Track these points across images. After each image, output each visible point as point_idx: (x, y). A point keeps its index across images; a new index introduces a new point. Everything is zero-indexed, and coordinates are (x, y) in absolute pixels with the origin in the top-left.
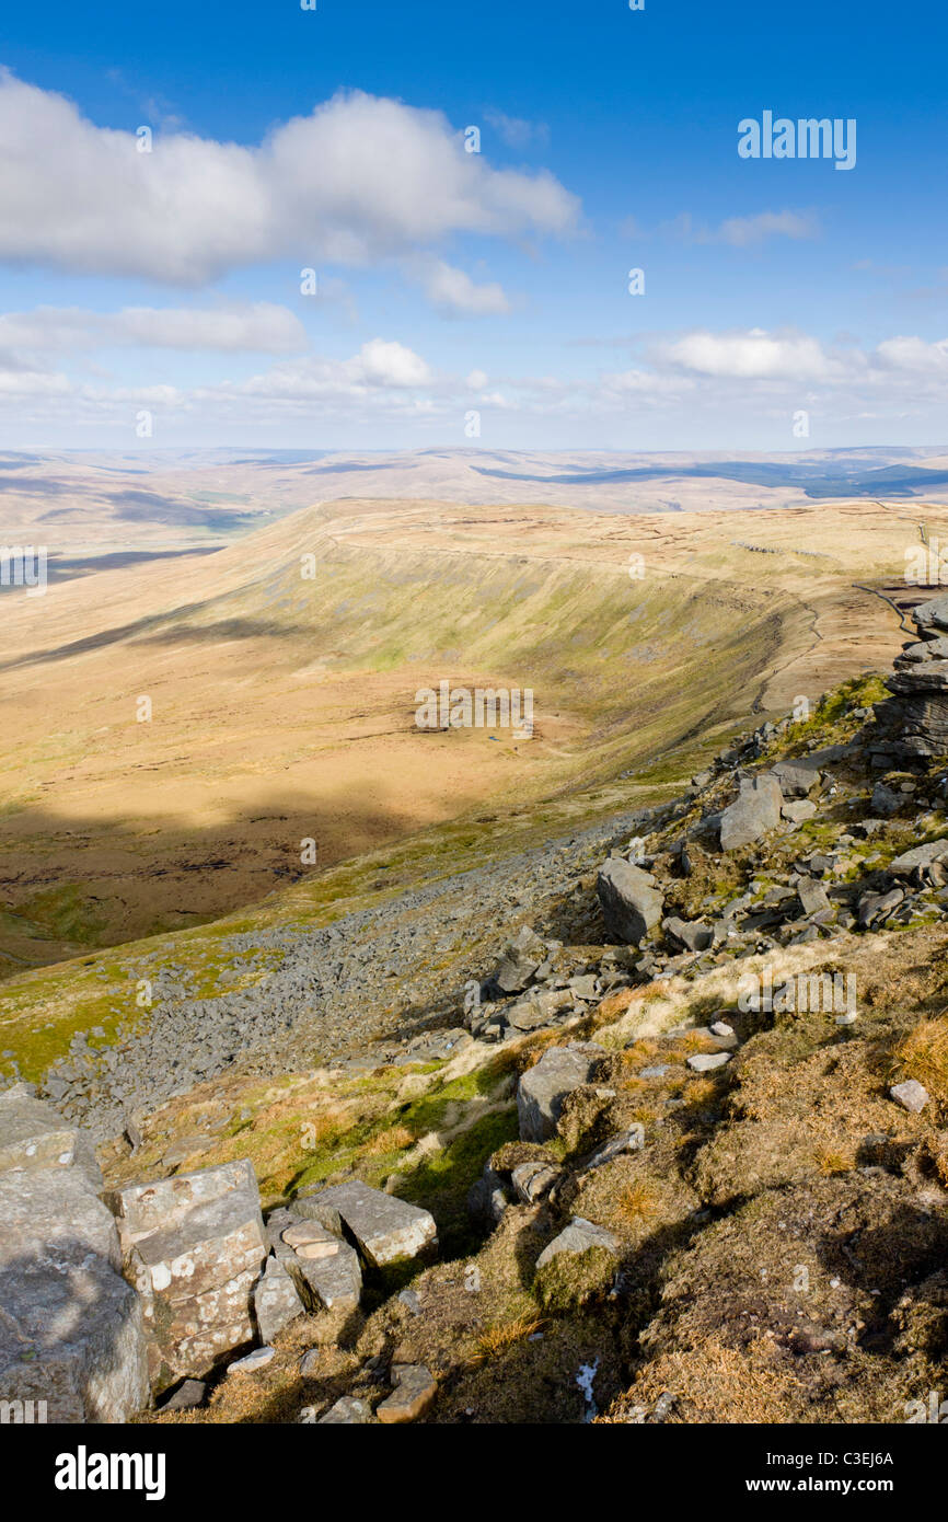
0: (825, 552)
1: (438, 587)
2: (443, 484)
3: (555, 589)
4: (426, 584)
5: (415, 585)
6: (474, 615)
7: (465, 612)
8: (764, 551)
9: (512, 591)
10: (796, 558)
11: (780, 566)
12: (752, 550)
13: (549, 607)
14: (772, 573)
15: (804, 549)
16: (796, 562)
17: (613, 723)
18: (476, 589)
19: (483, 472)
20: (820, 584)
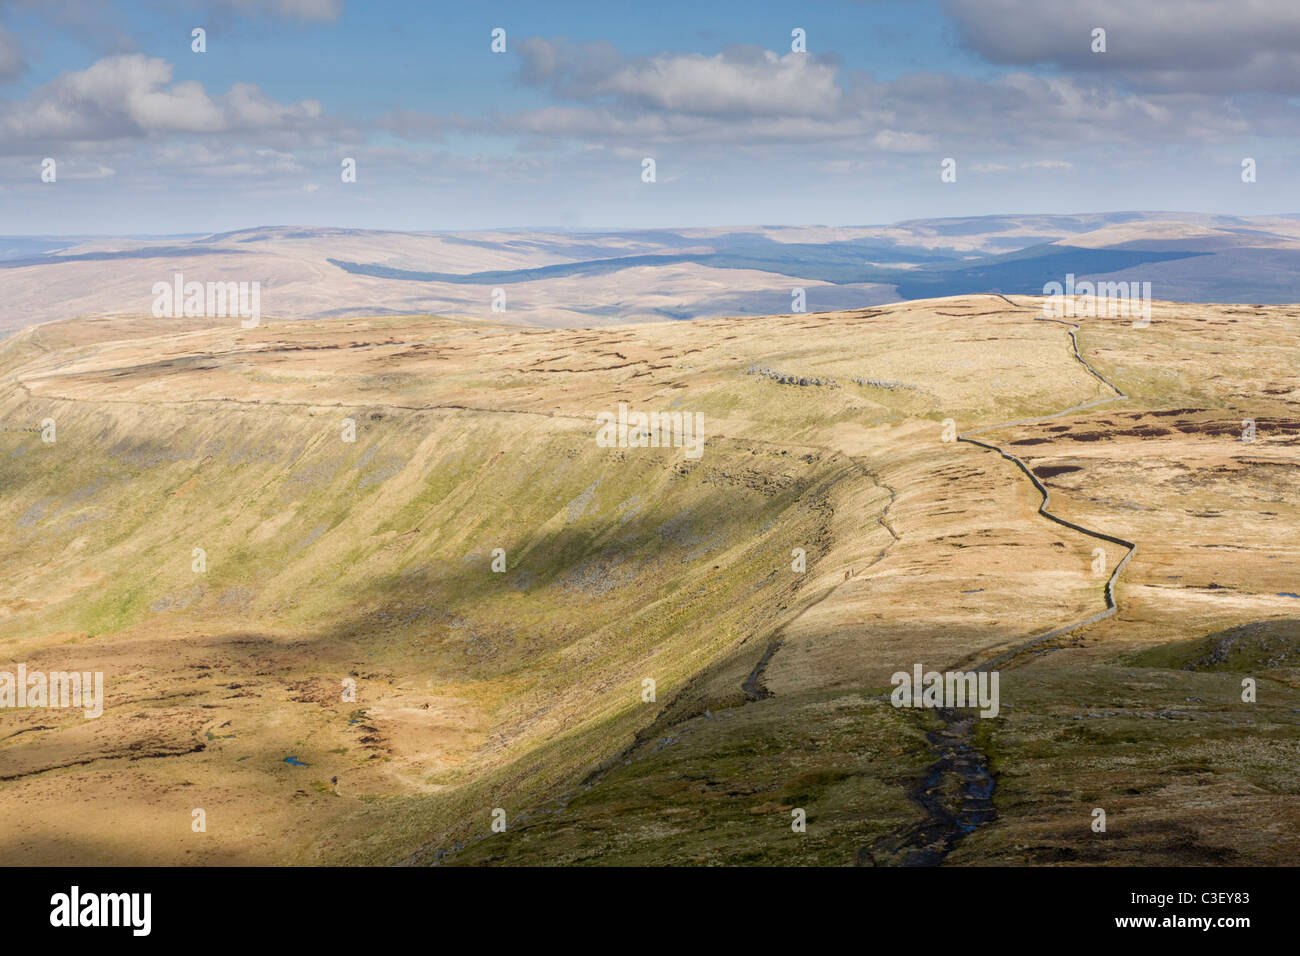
0: (909, 381)
1: (216, 470)
2: (277, 290)
3: (434, 464)
4: (195, 464)
5: (173, 466)
6: (283, 519)
7: (266, 515)
8: (802, 383)
9: (353, 474)
10: (862, 395)
11: (831, 410)
12: (782, 381)
13: (422, 498)
14: (817, 421)
15: (872, 376)
16: (860, 402)
17: (529, 717)
18: (287, 471)
19: (352, 268)
20: (901, 439)
